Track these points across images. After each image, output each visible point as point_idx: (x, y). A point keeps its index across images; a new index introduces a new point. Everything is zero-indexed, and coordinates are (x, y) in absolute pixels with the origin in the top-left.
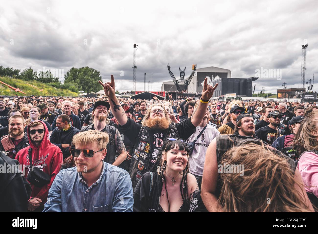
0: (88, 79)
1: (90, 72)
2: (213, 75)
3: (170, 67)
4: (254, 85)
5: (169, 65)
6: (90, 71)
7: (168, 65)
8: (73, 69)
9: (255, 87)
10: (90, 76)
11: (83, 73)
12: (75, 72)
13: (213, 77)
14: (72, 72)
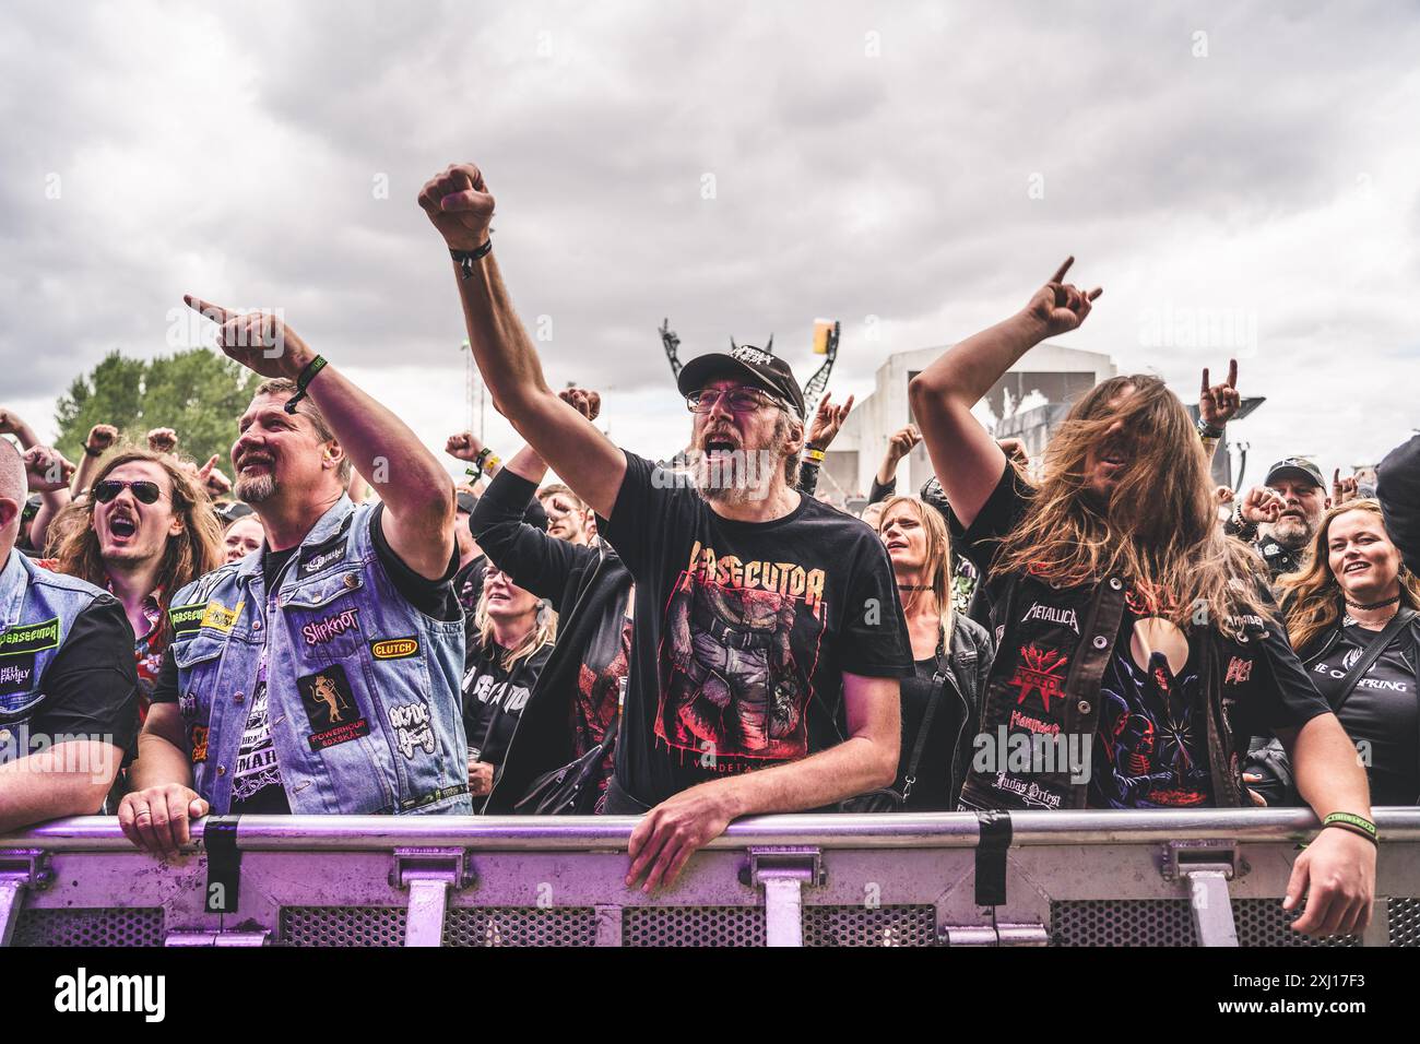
0: (206, 424)
1: (216, 379)
2: (1006, 390)
3: (678, 342)
4: (1239, 445)
5: (669, 330)
6: (215, 373)
7: (666, 327)
8: (112, 362)
9: (1243, 454)
10: (215, 404)
11: (170, 385)
12: (121, 385)
13: (1008, 402)
14: (106, 384)
